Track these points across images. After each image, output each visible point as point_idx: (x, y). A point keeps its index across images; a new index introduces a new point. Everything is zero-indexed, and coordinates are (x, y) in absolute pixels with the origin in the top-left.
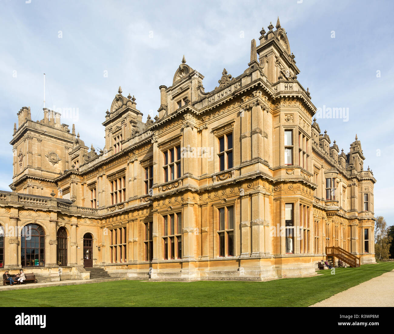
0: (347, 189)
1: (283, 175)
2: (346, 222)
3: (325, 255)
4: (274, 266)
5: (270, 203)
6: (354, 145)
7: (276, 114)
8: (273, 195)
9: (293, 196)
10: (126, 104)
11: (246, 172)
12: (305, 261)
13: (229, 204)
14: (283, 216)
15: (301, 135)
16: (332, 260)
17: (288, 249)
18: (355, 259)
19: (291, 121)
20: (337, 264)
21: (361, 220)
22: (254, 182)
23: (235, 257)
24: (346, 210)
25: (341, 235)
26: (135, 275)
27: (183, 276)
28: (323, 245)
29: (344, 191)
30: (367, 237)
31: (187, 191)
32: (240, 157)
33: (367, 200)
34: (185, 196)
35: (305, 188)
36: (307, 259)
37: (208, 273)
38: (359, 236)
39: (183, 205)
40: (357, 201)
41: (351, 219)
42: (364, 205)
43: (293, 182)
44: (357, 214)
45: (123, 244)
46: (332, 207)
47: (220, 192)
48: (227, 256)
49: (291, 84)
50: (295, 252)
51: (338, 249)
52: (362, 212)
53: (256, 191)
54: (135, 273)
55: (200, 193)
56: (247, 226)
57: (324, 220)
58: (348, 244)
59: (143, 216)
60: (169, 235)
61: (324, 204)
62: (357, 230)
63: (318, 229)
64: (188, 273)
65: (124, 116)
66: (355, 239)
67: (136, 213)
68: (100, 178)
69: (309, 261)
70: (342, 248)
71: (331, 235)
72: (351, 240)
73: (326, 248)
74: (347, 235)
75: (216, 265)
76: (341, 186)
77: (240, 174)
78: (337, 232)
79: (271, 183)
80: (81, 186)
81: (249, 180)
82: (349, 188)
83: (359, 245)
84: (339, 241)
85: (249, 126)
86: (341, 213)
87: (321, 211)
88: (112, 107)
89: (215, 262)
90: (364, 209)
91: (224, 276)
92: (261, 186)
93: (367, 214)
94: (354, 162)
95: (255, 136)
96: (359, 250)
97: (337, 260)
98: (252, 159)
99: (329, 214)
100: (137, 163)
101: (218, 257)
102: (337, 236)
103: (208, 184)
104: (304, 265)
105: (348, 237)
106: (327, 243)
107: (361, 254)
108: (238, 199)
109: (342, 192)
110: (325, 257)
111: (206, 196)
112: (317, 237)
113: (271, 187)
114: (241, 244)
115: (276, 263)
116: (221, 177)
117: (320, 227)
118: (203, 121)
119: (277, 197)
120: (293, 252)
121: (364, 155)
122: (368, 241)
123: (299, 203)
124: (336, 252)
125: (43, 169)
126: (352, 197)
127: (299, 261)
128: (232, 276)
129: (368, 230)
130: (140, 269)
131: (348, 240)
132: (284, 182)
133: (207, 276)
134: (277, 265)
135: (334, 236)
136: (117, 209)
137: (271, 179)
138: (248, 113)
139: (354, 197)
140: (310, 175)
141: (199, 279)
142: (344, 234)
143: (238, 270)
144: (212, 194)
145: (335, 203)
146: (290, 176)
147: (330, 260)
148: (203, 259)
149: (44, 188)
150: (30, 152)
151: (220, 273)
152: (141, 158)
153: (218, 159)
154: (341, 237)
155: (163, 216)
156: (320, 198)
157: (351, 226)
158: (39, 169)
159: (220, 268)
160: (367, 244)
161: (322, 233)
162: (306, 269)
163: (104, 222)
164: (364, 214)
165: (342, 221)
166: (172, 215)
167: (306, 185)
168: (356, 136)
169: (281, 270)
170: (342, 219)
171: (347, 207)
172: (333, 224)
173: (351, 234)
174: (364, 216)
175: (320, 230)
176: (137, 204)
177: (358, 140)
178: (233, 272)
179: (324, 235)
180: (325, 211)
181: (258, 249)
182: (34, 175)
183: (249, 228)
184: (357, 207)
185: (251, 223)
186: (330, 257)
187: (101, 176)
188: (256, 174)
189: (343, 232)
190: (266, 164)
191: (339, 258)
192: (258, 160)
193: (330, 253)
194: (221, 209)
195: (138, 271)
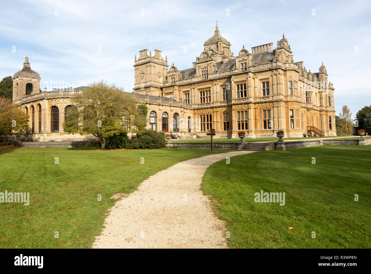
0: (318, 94)
1: (289, 99)
2: (318, 113)
3: (307, 130)
4: (286, 133)
5: (284, 109)
6: (321, 69)
7: (285, 75)
8: (285, 106)
9: (293, 107)
10: (210, 57)
11: (275, 98)
12: (298, 132)
13: (268, 109)
14: (289, 114)
15: (295, 82)
16: (310, 133)
17: (291, 127)
18: (321, 133)
19: (291, 78)
20: (313, 135)
21: (326, 111)
22: (279, 102)
23: (271, 130)
24: (318, 106)
25: (315, 120)
26: (219, 137)
27: (249, 137)
28: (305, 125)
29: (316, 96)
30: (330, 121)
31: (251, 103)
32: (272, 92)
33: (330, 100)
34: (249, 105)
35: (297, 103)
36: (299, 131)
37: (259, 136)
38: (326, 120)
39: (248, 108)
40: (324, 101)
41: (321, 111)
42: (328, 103)
43: (293, 102)
44: (324, 108)
45: (209, 122)
46: (310, 106)
47: (264, 104)
48: (267, 129)
49: (290, 64)
50: (294, 128)
51: (313, 127)
52: (327, 107)
53: (280, 105)
54: (219, 136)
55: (255, 104)
56: (276, 118)
57: (306, 113)
58: (320, 125)
59: (223, 110)
60: (241, 120)
61: (305, 105)
62: (324, 117)
63: (303, 117)
64: (252, 136)
65: (209, 62)
66: (323, 122)
67: (218, 109)
68: (193, 89)
69: (300, 132)
70: (316, 127)
71: (309, 120)
72: (321, 123)
73: (307, 127)
74: (319, 120)
75: (263, 133)
76: (314, 93)
77: (273, 98)
78: (313, 118)
79: (285, 102)
80: (178, 91)
81: (277, 101)
82: (319, 94)
83: (326, 126)
84: (314, 123)
85: (276, 81)
86: (315, 108)
87: (304, 108)
88: (200, 56)
89: (262, 132)
90: (328, 105)
91: (267, 137)
92: (281, 104)
93: (330, 108)
94: (322, 79)
95: (278, 85)
96: (326, 128)
97: (313, 133)
98: (277, 94)
99: (308, 109)
100: (218, 86)
101: (263, 129)
102: (313, 120)
103: (258, 100)
104: (298, 133)
105: (320, 121)
106: (307, 124)
107: (328, 130)
108: (272, 107)
109: (315, 96)
110: (307, 132)
111: (257, 105)
112: (302, 121)
113: (285, 103)
114: (274, 125)
115: (287, 132)
116: (264, 98)
117: (304, 116)
118: (255, 75)
119: (287, 107)
120: (293, 128)
121: (328, 74)
122: (331, 123)
123: (295, 109)
124: (312, 129)
125: (156, 81)
126: (321, 99)
127: (296, 131)
128: (271, 137)
129: (331, 117)
130: (221, 134)
131: (320, 122)
132: (290, 102)
133: (259, 137)
134: (288, 133)
135: (311, 121)
136: (205, 106)
137: (284, 101)
138: (276, 76)
139: (322, 99)
140: (299, 97)
141: (256, 138)
142: (317, 119)
143: (273, 134)
144: (260, 104)
145: (311, 104)
146: (291, 99)
147: (309, 133)
148: (256, 130)
149: (156, 91)
150: (151, 73)
151: (265, 135)
152: (221, 84)
153: (262, 91)
154: (315, 121)
155: (238, 112)
156: (303, 102)
157: (321, 115)
158: (154, 81)
159: (265, 134)
160: (330, 125)
161: (305, 119)
162: (299, 135)
163: (196, 111)
164: (328, 108)
165: (316, 112)
166: (242, 112)
167: (298, 102)
168: (322, 63)
169: (289, 135)
170: (315, 111)
171: (318, 104)
172: (310, 115)
173: (321, 119)
174: (329, 109)
175: (304, 118)
176: (219, 104)
177: (323, 65)
178: (271, 135)
179: (306, 120)
180: (306, 108)
181: (281, 127)
182: (153, 85)
183: (277, 119)
184: (324, 104)
185: (278, 117)
186: (309, 131)
187: (194, 88)
188: (280, 99)
189: (317, 118)
190: (282, 95)
191: (314, 132)
192: (280, 94)
193: (309, 129)
194: (264, 111)
195: (220, 135)
